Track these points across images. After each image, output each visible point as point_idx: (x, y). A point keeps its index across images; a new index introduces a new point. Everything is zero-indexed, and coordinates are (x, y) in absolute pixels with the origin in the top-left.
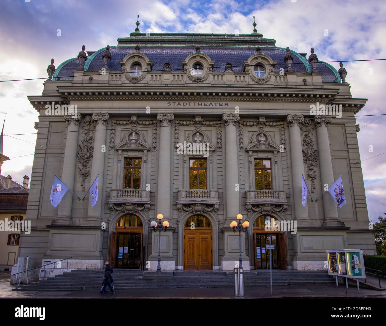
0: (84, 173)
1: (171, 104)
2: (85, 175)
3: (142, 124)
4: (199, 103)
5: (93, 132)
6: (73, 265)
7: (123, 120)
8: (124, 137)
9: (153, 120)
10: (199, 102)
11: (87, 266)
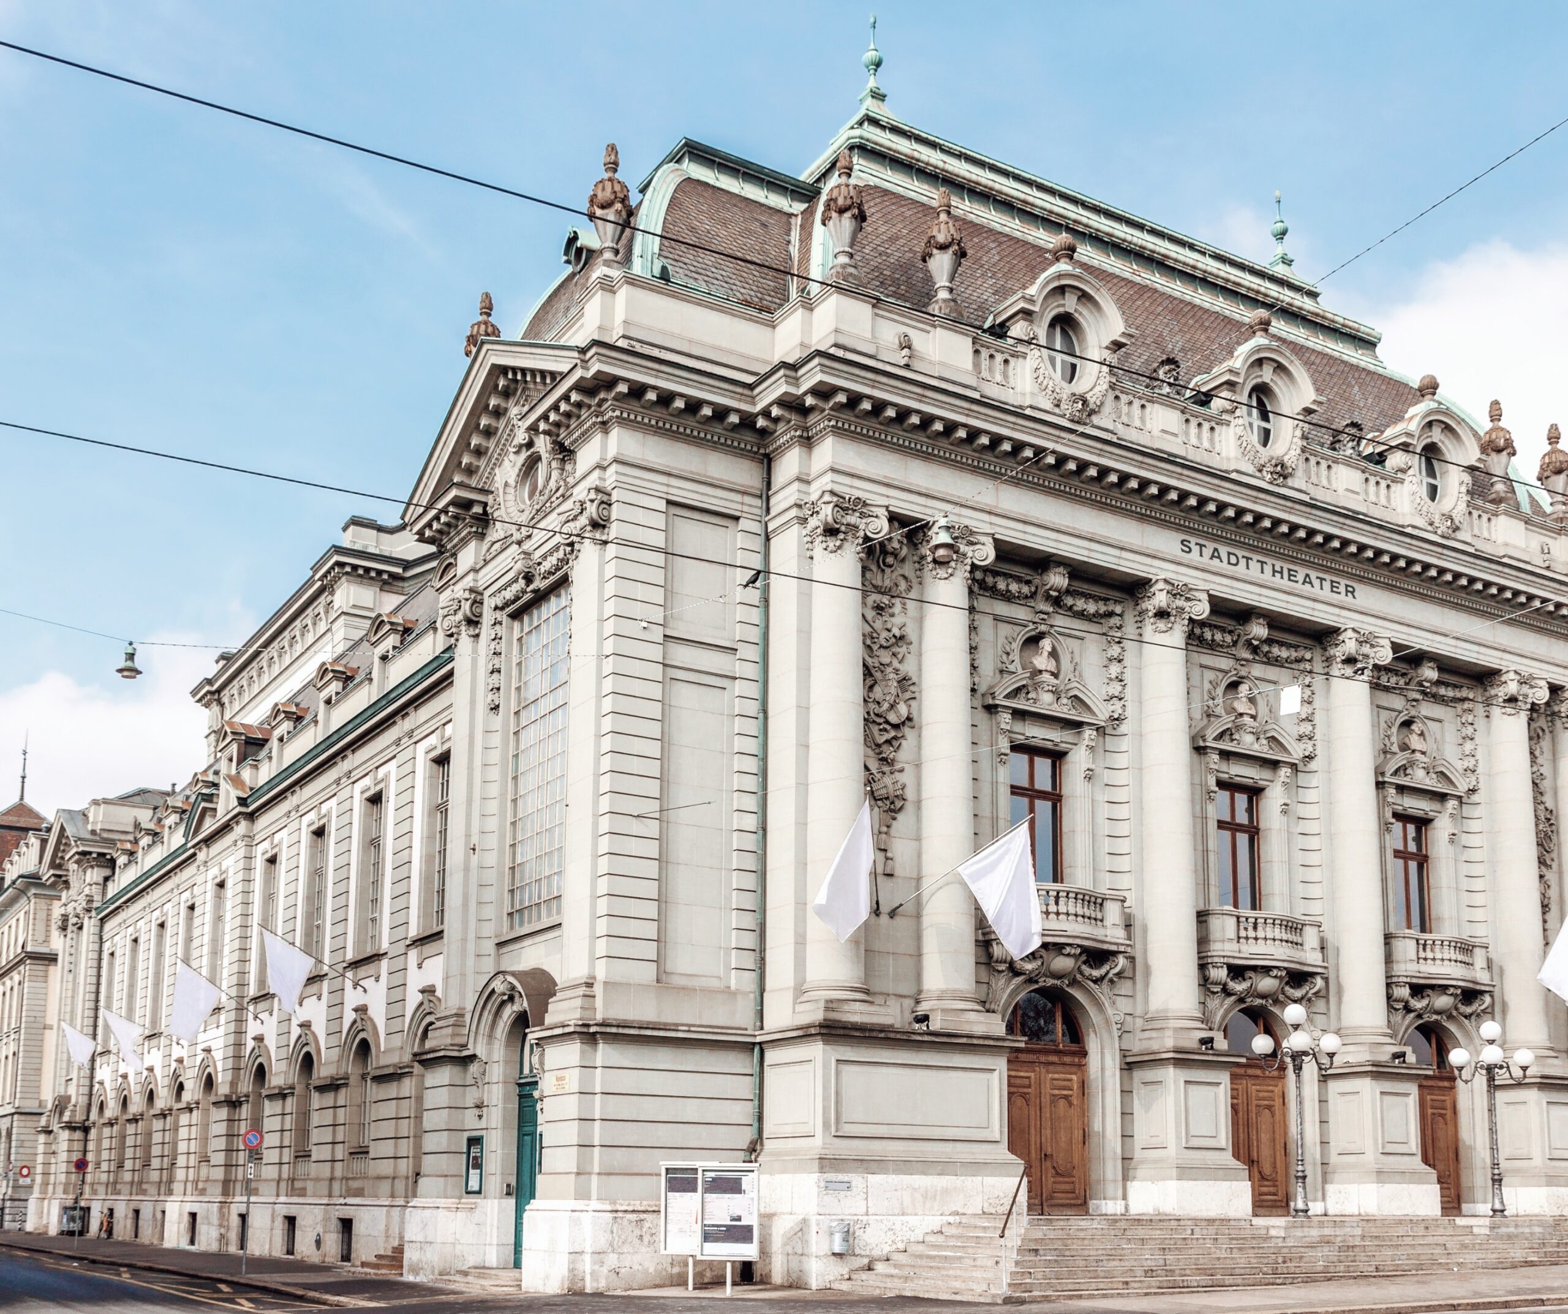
0: (892, 794)
1: (1190, 551)
2: (892, 803)
3: (1071, 607)
4: (1273, 566)
5: (904, 604)
6: (934, 1197)
7: (1011, 576)
8: (1008, 654)
9: (1109, 599)
10: (1274, 562)
11: (986, 1205)
